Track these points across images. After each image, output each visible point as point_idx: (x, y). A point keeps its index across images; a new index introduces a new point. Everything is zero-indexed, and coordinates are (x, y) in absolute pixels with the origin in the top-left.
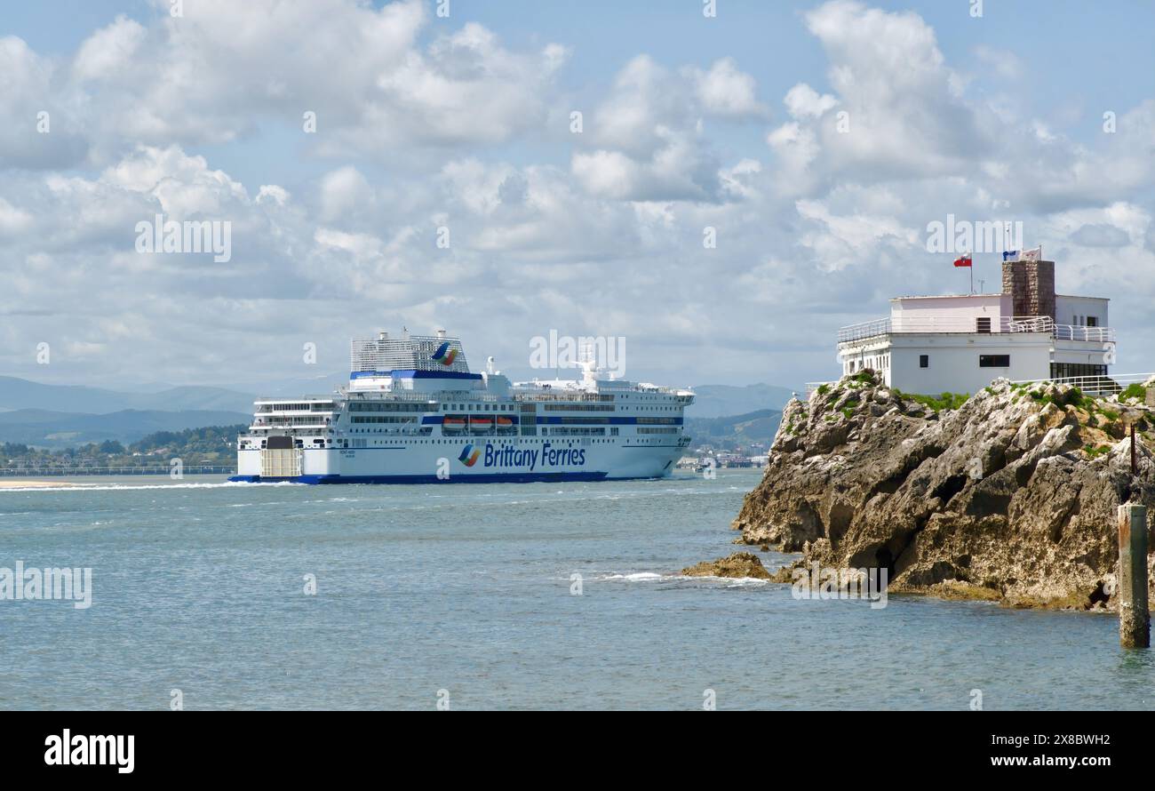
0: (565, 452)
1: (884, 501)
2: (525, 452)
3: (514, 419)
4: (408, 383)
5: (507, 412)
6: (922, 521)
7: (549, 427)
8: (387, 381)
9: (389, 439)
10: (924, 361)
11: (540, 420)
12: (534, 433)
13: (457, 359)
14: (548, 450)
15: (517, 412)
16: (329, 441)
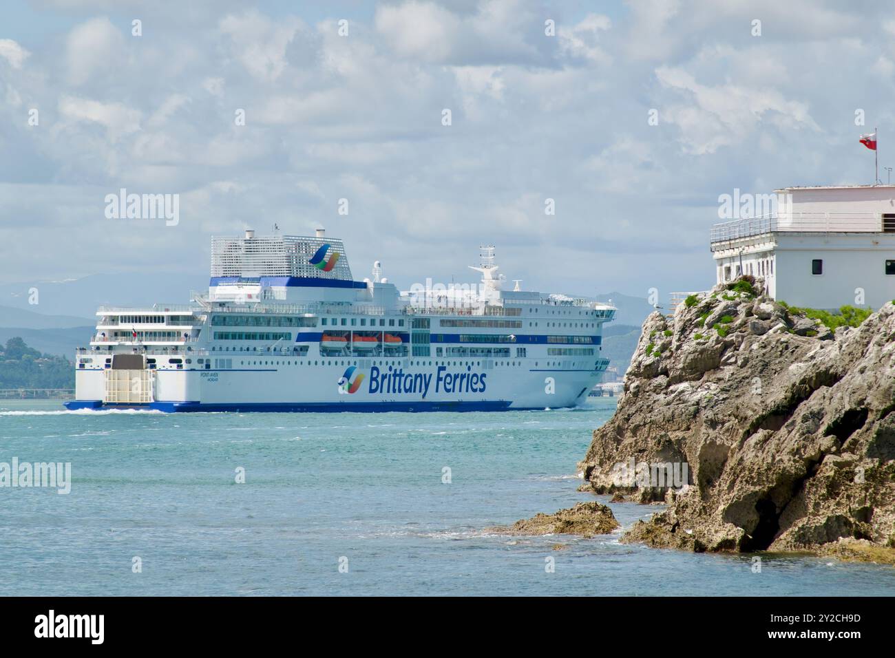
0: (463, 377)
1: (766, 439)
2: (416, 377)
3: (404, 337)
4: (280, 291)
5: (396, 328)
6: (813, 465)
7: (444, 346)
8: (255, 290)
9: (258, 359)
10: (817, 267)
11: (435, 338)
12: (428, 353)
13: (337, 264)
14: (443, 374)
15: (407, 329)
16: (189, 361)
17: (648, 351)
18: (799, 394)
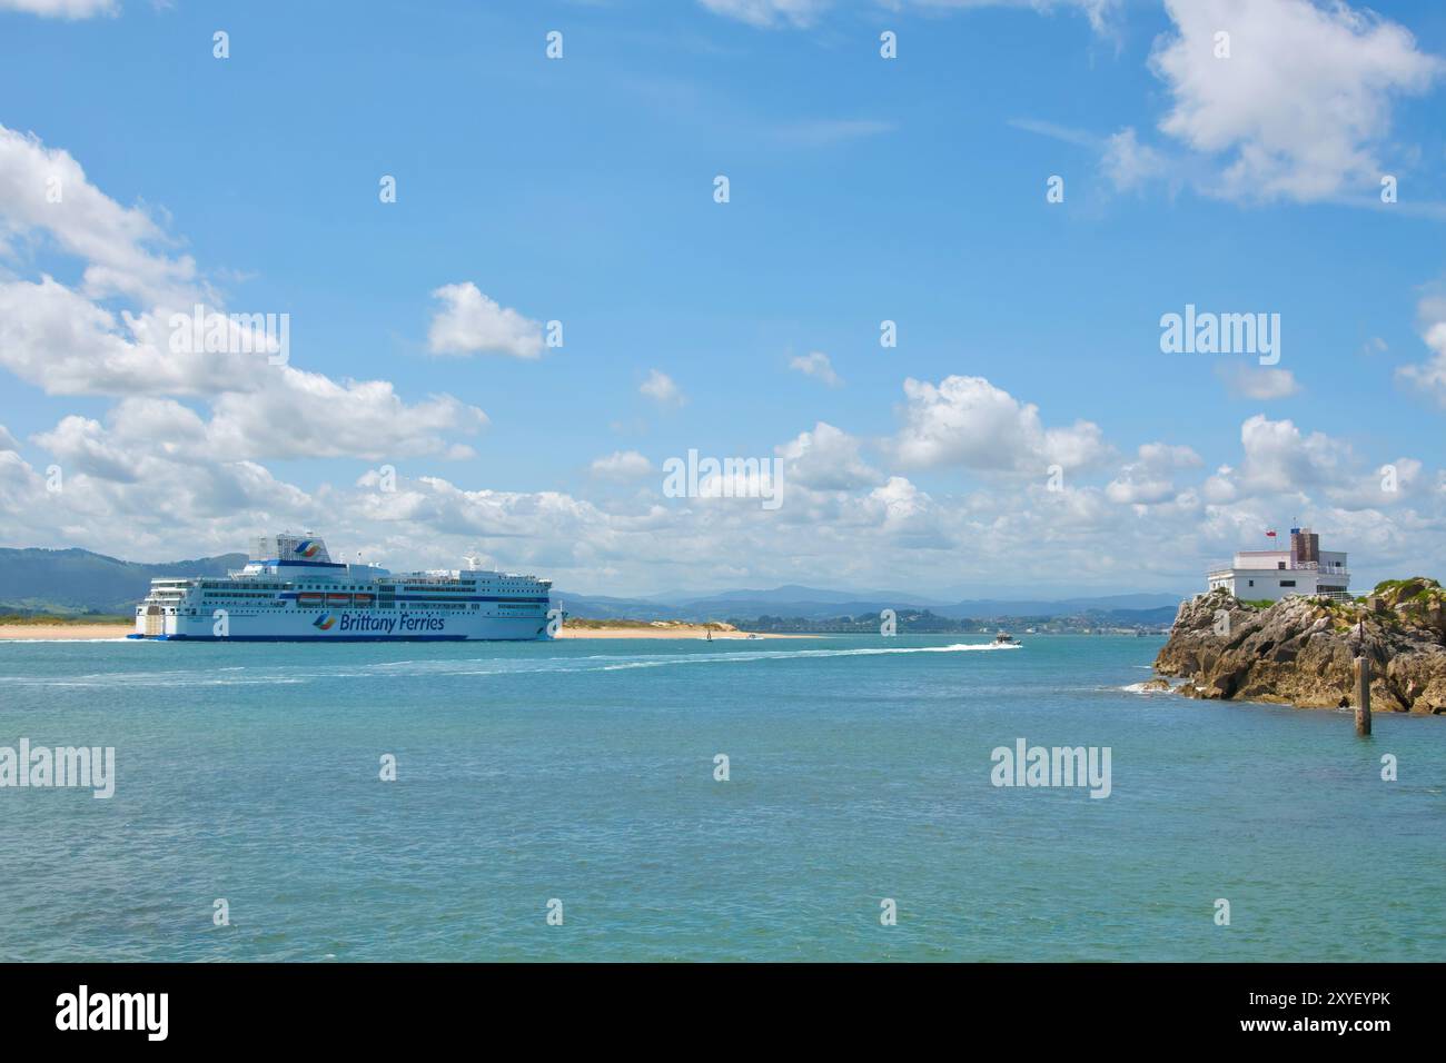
1: (1231, 653)
6: (1251, 664)
10: (1251, 583)
17: (1182, 617)
18: (1245, 635)
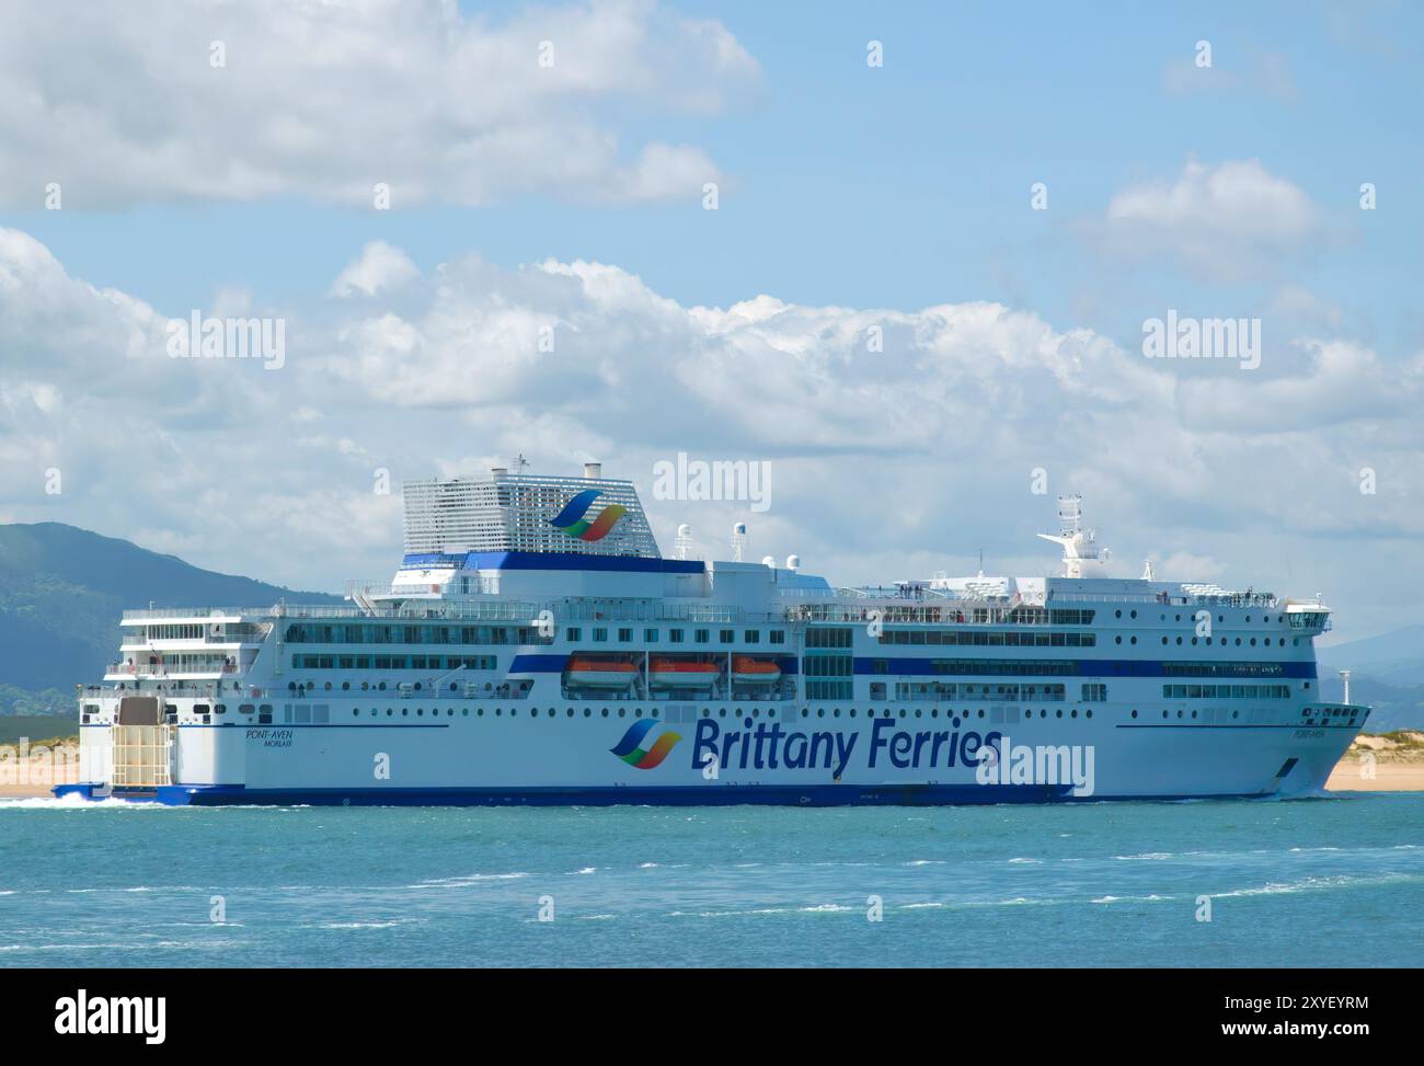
0: (940, 738)
2: (817, 738)
3: (787, 664)
4: (490, 579)
5: (764, 646)
7: (891, 681)
11: (867, 666)
12: (845, 692)
14: (886, 733)
15: (795, 646)
16: (223, 709)
